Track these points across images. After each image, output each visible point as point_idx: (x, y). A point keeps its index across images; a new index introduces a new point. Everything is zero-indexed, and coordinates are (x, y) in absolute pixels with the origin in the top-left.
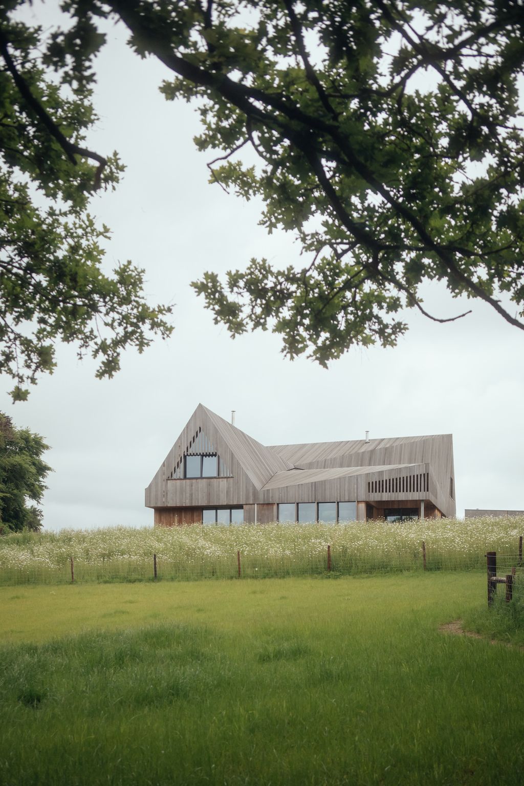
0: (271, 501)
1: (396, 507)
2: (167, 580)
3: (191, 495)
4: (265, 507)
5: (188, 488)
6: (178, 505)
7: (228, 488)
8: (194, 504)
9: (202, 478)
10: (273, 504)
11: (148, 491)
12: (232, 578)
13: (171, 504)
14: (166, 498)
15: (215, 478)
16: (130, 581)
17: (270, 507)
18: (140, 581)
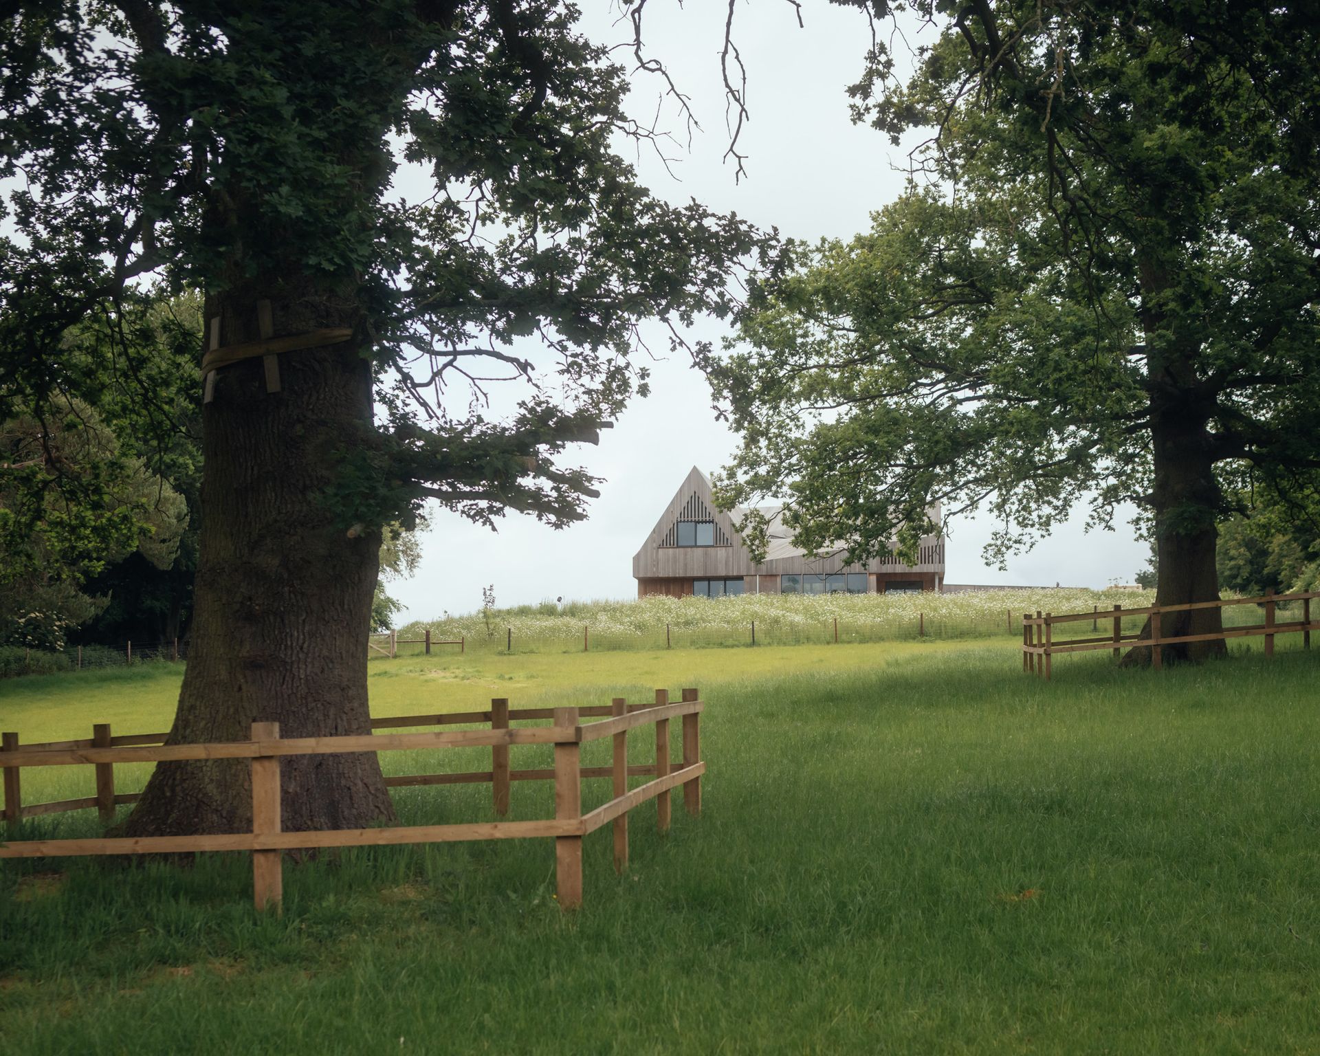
0: (774, 572)
1: (899, 579)
2: (765, 645)
3: (686, 565)
4: (768, 578)
5: (682, 557)
6: (671, 575)
7: (727, 557)
8: (688, 575)
9: (696, 546)
10: (776, 576)
11: (637, 559)
12: (828, 643)
13: (662, 574)
14: (657, 569)
15: (713, 546)
16: (727, 647)
17: (773, 578)
18: (738, 646)
